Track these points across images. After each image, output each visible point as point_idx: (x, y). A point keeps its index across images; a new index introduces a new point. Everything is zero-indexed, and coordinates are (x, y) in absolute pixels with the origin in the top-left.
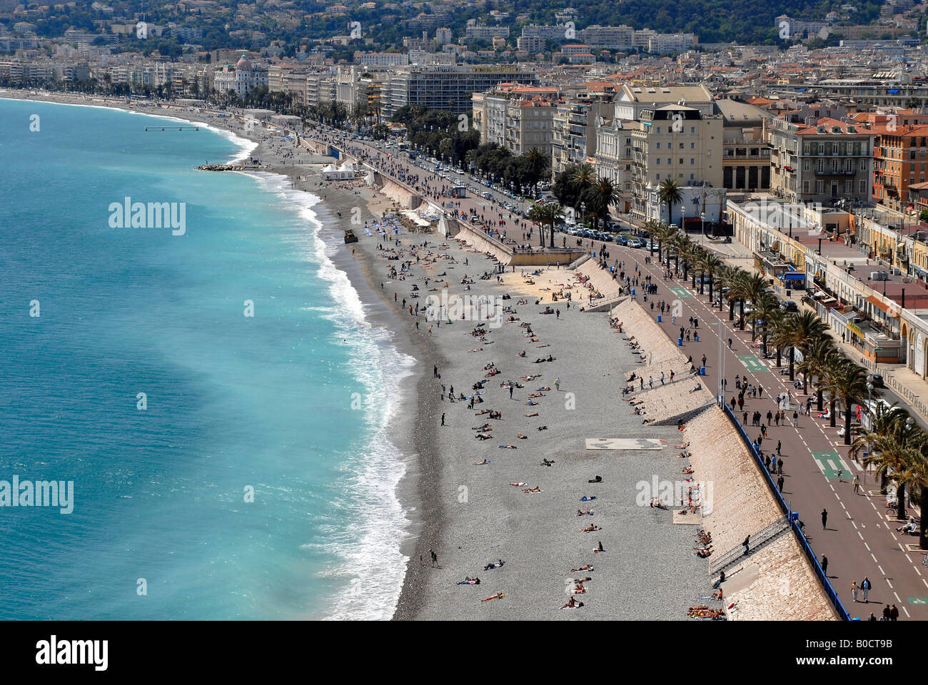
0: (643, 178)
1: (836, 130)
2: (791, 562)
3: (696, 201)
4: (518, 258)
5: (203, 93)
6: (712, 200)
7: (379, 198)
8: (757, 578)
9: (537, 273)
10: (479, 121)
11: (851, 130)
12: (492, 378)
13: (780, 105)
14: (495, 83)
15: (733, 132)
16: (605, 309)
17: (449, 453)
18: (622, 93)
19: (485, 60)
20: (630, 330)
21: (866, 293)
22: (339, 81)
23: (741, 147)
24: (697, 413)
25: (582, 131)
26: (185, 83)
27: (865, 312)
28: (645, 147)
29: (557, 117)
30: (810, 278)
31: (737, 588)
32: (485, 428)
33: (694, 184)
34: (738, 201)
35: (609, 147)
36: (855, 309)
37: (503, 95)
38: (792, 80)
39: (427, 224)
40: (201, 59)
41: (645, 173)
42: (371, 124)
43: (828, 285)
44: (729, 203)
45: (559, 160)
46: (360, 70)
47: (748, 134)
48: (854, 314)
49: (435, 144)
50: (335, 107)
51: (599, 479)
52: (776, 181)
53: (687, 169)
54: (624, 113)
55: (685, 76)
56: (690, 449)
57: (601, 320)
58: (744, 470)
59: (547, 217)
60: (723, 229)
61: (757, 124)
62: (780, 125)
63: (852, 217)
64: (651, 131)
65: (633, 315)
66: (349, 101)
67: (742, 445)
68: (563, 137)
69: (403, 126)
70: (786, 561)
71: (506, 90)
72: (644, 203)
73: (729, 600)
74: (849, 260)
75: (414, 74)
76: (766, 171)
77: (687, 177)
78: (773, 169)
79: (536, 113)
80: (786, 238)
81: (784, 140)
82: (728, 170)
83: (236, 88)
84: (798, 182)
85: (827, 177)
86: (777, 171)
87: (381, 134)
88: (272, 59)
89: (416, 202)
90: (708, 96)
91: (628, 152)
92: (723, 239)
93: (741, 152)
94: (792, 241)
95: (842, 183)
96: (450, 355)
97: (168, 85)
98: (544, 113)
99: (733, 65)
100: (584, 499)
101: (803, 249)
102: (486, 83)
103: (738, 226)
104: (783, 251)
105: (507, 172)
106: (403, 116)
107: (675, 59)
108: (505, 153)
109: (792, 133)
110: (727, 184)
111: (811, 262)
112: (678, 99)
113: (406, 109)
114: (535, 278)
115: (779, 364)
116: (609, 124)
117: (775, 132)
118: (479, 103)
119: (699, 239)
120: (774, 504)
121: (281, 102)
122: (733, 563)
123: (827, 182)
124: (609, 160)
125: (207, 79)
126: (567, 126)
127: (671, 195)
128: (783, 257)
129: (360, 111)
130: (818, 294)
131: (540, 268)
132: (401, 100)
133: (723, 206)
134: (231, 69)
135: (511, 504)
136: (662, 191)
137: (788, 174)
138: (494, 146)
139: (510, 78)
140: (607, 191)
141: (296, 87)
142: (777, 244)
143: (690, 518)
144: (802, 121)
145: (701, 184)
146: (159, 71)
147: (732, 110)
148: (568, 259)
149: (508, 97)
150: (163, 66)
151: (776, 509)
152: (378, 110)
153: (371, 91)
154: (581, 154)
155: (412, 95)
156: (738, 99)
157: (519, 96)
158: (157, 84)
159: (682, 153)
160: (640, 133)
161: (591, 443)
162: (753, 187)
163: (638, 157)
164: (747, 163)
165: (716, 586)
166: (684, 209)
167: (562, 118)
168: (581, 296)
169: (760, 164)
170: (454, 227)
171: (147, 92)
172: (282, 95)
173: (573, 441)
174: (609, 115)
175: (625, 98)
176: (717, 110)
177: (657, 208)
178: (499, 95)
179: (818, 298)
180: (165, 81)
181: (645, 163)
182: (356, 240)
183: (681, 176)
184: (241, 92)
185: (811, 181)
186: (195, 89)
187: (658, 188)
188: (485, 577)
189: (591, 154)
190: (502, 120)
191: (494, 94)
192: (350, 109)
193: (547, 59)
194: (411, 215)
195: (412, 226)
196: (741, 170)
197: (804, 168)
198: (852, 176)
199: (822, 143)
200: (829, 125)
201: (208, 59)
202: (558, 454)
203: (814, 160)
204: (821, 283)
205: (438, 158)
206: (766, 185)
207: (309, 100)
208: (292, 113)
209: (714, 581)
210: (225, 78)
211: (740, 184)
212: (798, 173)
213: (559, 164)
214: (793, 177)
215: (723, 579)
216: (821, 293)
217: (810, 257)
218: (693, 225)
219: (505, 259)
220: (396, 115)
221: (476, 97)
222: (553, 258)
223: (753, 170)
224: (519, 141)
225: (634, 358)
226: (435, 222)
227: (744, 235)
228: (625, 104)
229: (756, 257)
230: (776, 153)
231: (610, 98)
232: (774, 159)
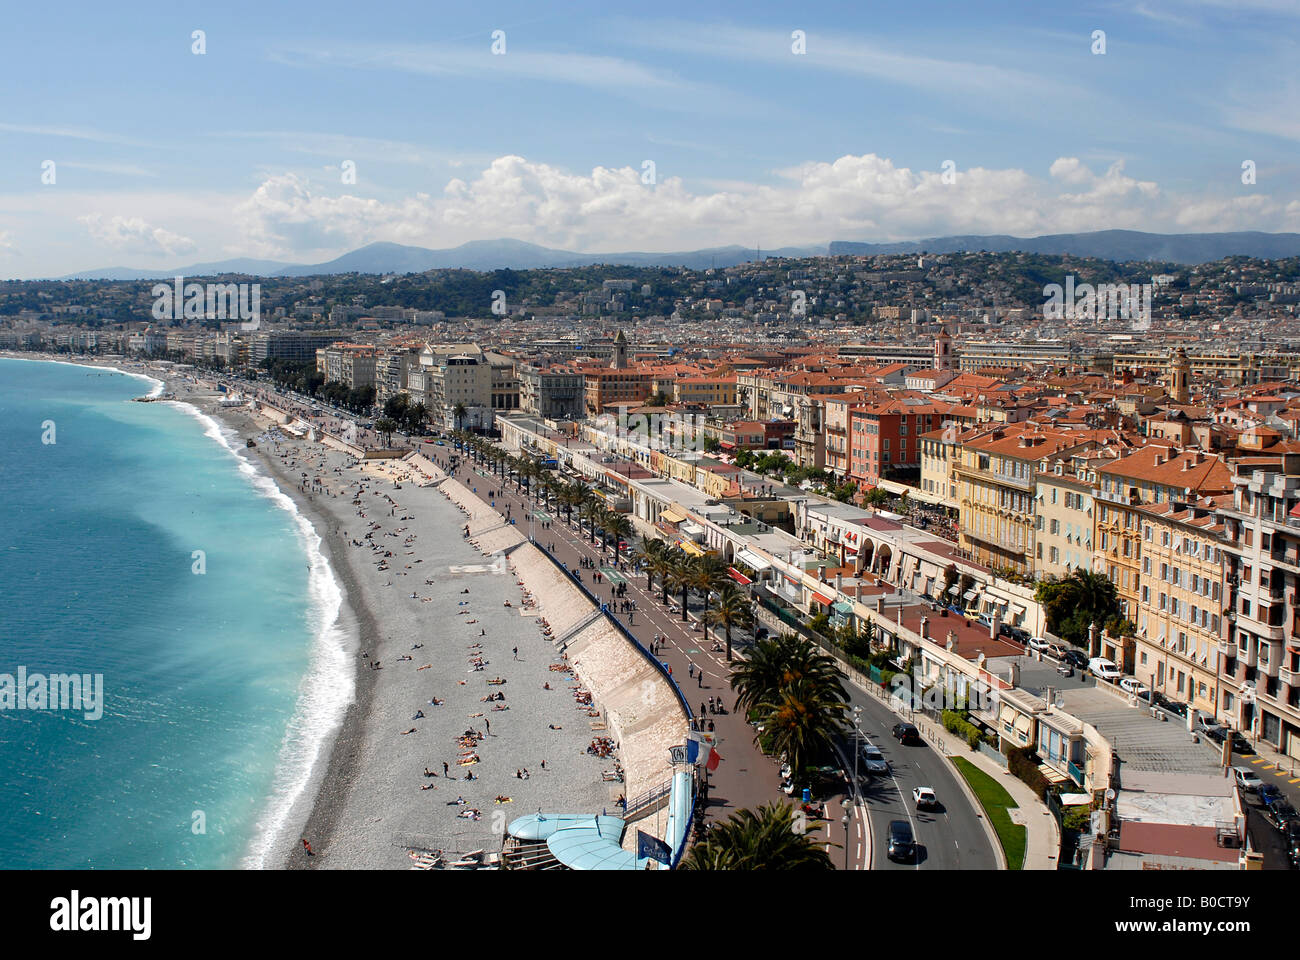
0: (442, 402)
1: (562, 371)
2: (609, 634)
3: (476, 416)
4: (369, 454)
5: (122, 351)
6: (487, 415)
7: (261, 418)
8: (589, 645)
9: (383, 463)
10: (321, 367)
11: (571, 371)
12: (376, 531)
13: (518, 355)
14: (332, 342)
15: (496, 372)
16: (435, 485)
17: (363, 579)
18: (424, 348)
19: (309, 328)
20: (455, 498)
21: (603, 470)
22: (218, 342)
23: (501, 382)
24: (516, 547)
25: (398, 372)
26: (109, 344)
27: (602, 482)
28: (443, 382)
29: (379, 364)
30: (562, 462)
31: (576, 652)
32: (383, 562)
33: (474, 405)
34: (502, 415)
35: (417, 383)
36: (595, 480)
37: (339, 350)
38: (511, 340)
39: (301, 434)
40: (116, 328)
41: (443, 399)
42: (242, 369)
43: (575, 466)
44: (497, 416)
45: (381, 391)
46: (234, 335)
47: (504, 373)
48: (595, 484)
49: (294, 382)
50: (217, 358)
51: (467, 591)
52: (523, 403)
53: (470, 397)
54: (426, 361)
55: (443, 337)
56: (517, 570)
57: (432, 492)
58: (560, 581)
59: (386, 428)
60: (496, 434)
61: (510, 367)
62: (526, 368)
63: (575, 425)
64: (446, 372)
65: (454, 488)
66: (226, 355)
67: (554, 565)
68: (384, 376)
69: (265, 371)
70: (605, 634)
71: (340, 347)
72: (442, 418)
73: (573, 659)
74: (587, 451)
75: (271, 337)
76: (517, 396)
77: (470, 400)
78: (521, 396)
79: (363, 362)
80: (542, 438)
81: (529, 377)
82: (494, 396)
83: (145, 347)
84: (540, 404)
85: (557, 400)
86: (525, 397)
87: (252, 377)
88: (165, 328)
89: (290, 420)
90: (479, 351)
91: (430, 384)
92: (496, 439)
93: (501, 385)
94: (546, 440)
95: (567, 404)
96: (343, 517)
97: (97, 346)
98: (368, 361)
99: (470, 331)
100: (461, 604)
101: (554, 444)
102: (325, 342)
103: (505, 432)
104: (540, 445)
105: (349, 398)
106: (266, 364)
107: (431, 327)
108: (345, 388)
109: (536, 373)
110: (494, 405)
111: (561, 452)
112: (462, 352)
113: (268, 360)
114: (383, 467)
115: (558, 516)
116: (417, 368)
117: (522, 372)
118: (321, 355)
119: (485, 440)
120: (587, 600)
121: (178, 356)
122: (570, 637)
123: (557, 404)
124: (417, 391)
125: (124, 342)
126: (386, 370)
127: (461, 412)
128: (540, 450)
129: (235, 362)
130: (568, 472)
131: (384, 460)
132: (263, 354)
133: (494, 419)
134: (141, 335)
135: (415, 609)
136: (454, 411)
137: (533, 399)
138: (337, 383)
139: (339, 339)
140: (421, 410)
141: (187, 346)
142: (535, 442)
143: (530, 612)
144: (540, 366)
145: (478, 406)
146: (90, 337)
147: (494, 359)
148: (401, 454)
149: (343, 351)
150: (93, 334)
151: (590, 603)
152: (246, 361)
153: (241, 348)
154: (397, 387)
155: (271, 350)
156: (497, 352)
157: (349, 351)
158: (89, 346)
159: (466, 386)
160: (439, 373)
161: (453, 569)
162: (509, 407)
163: (438, 388)
164: (505, 391)
165: (561, 652)
166: (472, 421)
167: (383, 364)
168: (417, 477)
169: (513, 392)
170: (320, 436)
171: (82, 350)
172: (179, 352)
173: (441, 569)
174: (416, 363)
175: (426, 352)
176: (485, 359)
177: (453, 421)
178: (336, 350)
179: (569, 475)
180: (94, 343)
181: (443, 393)
182: (255, 445)
183: (466, 400)
184: (149, 350)
185: (548, 402)
186: (116, 349)
187: (452, 408)
188: (414, 654)
189: (404, 387)
190: (339, 366)
191: (332, 349)
192: (227, 361)
193: (348, 327)
194: (289, 428)
195: (290, 435)
196: (501, 396)
197: (543, 394)
198: (573, 399)
199: (553, 380)
200: (557, 368)
201: (121, 329)
202: (434, 577)
203: (549, 390)
204: (569, 464)
205: (298, 391)
206: (517, 405)
207: (197, 355)
208: (186, 363)
209: (559, 649)
210: (137, 341)
211: (501, 406)
212: (540, 398)
213: (382, 393)
214: (537, 400)
215: (566, 647)
216: (570, 471)
217: (560, 449)
218: (481, 432)
219: (361, 455)
220: (261, 363)
221: (319, 351)
222: (392, 454)
223: (509, 396)
224: (351, 380)
225: (463, 516)
226: (306, 433)
227: (509, 437)
228: (427, 355)
229: (523, 450)
230: (523, 385)
231: (415, 352)
232: (522, 389)
